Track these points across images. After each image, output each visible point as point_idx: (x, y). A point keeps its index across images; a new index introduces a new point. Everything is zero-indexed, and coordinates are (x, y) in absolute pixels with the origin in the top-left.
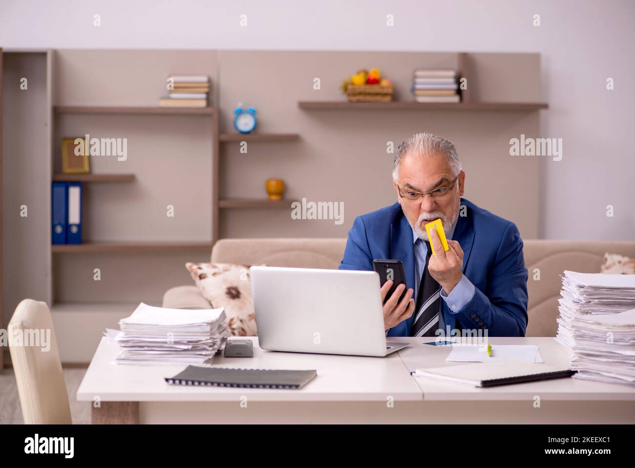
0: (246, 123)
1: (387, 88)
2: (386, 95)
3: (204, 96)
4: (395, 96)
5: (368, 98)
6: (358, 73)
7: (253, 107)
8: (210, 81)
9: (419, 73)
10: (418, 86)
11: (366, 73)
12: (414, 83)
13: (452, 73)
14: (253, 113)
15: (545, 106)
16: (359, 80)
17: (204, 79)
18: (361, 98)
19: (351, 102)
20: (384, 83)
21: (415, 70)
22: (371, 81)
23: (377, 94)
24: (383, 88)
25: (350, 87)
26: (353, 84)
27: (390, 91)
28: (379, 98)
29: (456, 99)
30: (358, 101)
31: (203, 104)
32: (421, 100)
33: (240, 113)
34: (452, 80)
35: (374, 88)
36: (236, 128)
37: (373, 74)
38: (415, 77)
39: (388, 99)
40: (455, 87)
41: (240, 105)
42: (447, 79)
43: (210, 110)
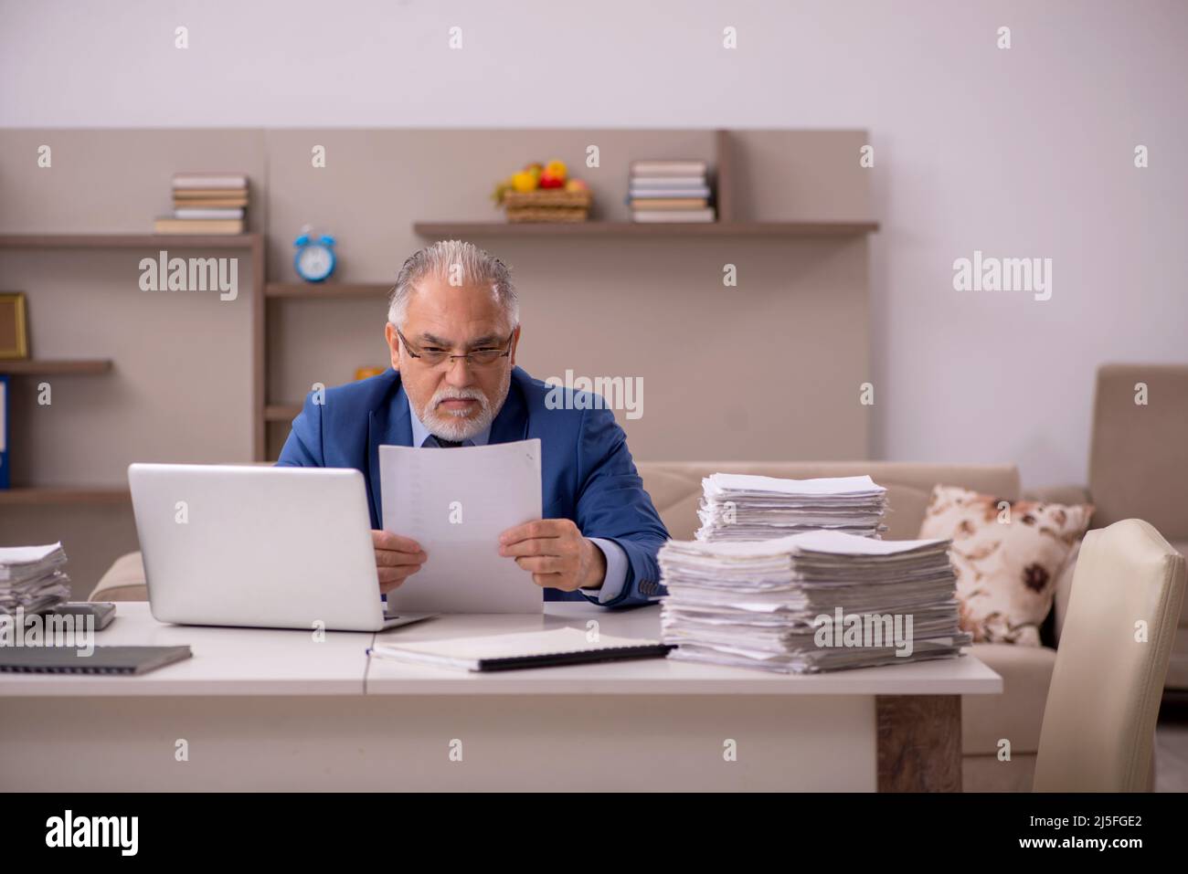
0: (315, 264)
1: (579, 195)
2: (576, 208)
3: (238, 214)
4: (594, 210)
5: (543, 215)
6: (527, 169)
7: (329, 234)
8: (249, 186)
9: (640, 168)
10: (637, 193)
11: (540, 167)
12: (631, 186)
13: (699, 168)
14: (330, 245)
15: (874, 227)
16: (525, 181)
17: (239, 182)
18: (530, 214)
19: (512, 222)
20: (573, 187)
21: (633, 163)
22: (547, 184)
23: (559, 207)
24: (570, 196)
25: (508, 194)
26: (513, 188)
27: (583, 201)
28: (562, 215)
29: (707, 216)
30: (525, 221)
31: (234, 228)
32: (642, 217)
33: (305, 244)
34: (699, 181)
35: (554, 197)
36: (299, 273)
37: (553, 170)
38: (632, 175)
39: (580, 215)
40: (704, 192)
41: (306, 230)
42: (689, 179)
43: (249, 239)
